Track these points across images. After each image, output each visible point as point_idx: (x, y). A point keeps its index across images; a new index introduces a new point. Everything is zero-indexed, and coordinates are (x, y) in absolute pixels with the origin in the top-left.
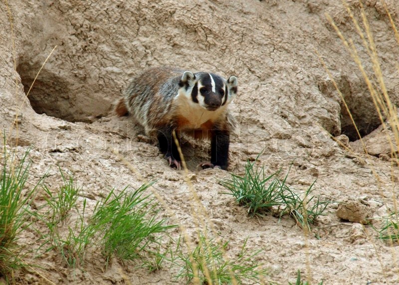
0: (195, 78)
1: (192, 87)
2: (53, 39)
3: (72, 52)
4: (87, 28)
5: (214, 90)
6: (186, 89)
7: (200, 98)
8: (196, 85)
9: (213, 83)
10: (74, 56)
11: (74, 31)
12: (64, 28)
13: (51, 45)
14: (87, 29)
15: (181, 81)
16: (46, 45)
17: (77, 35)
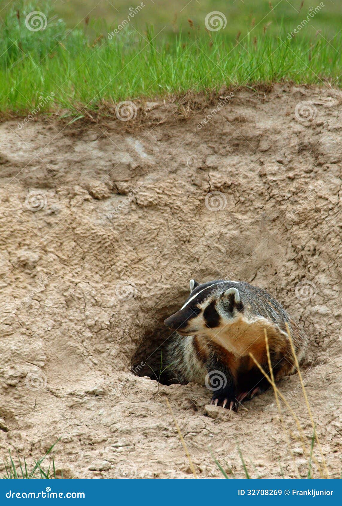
2: (268, 266)
3: (281, 284)
4: (309, 251)
10: (283, 289)
11: (293, 255)
12: (283, 250)
13: (264, 274)
14: (308, 253)
16: (256, 275)
17: (296, 261)
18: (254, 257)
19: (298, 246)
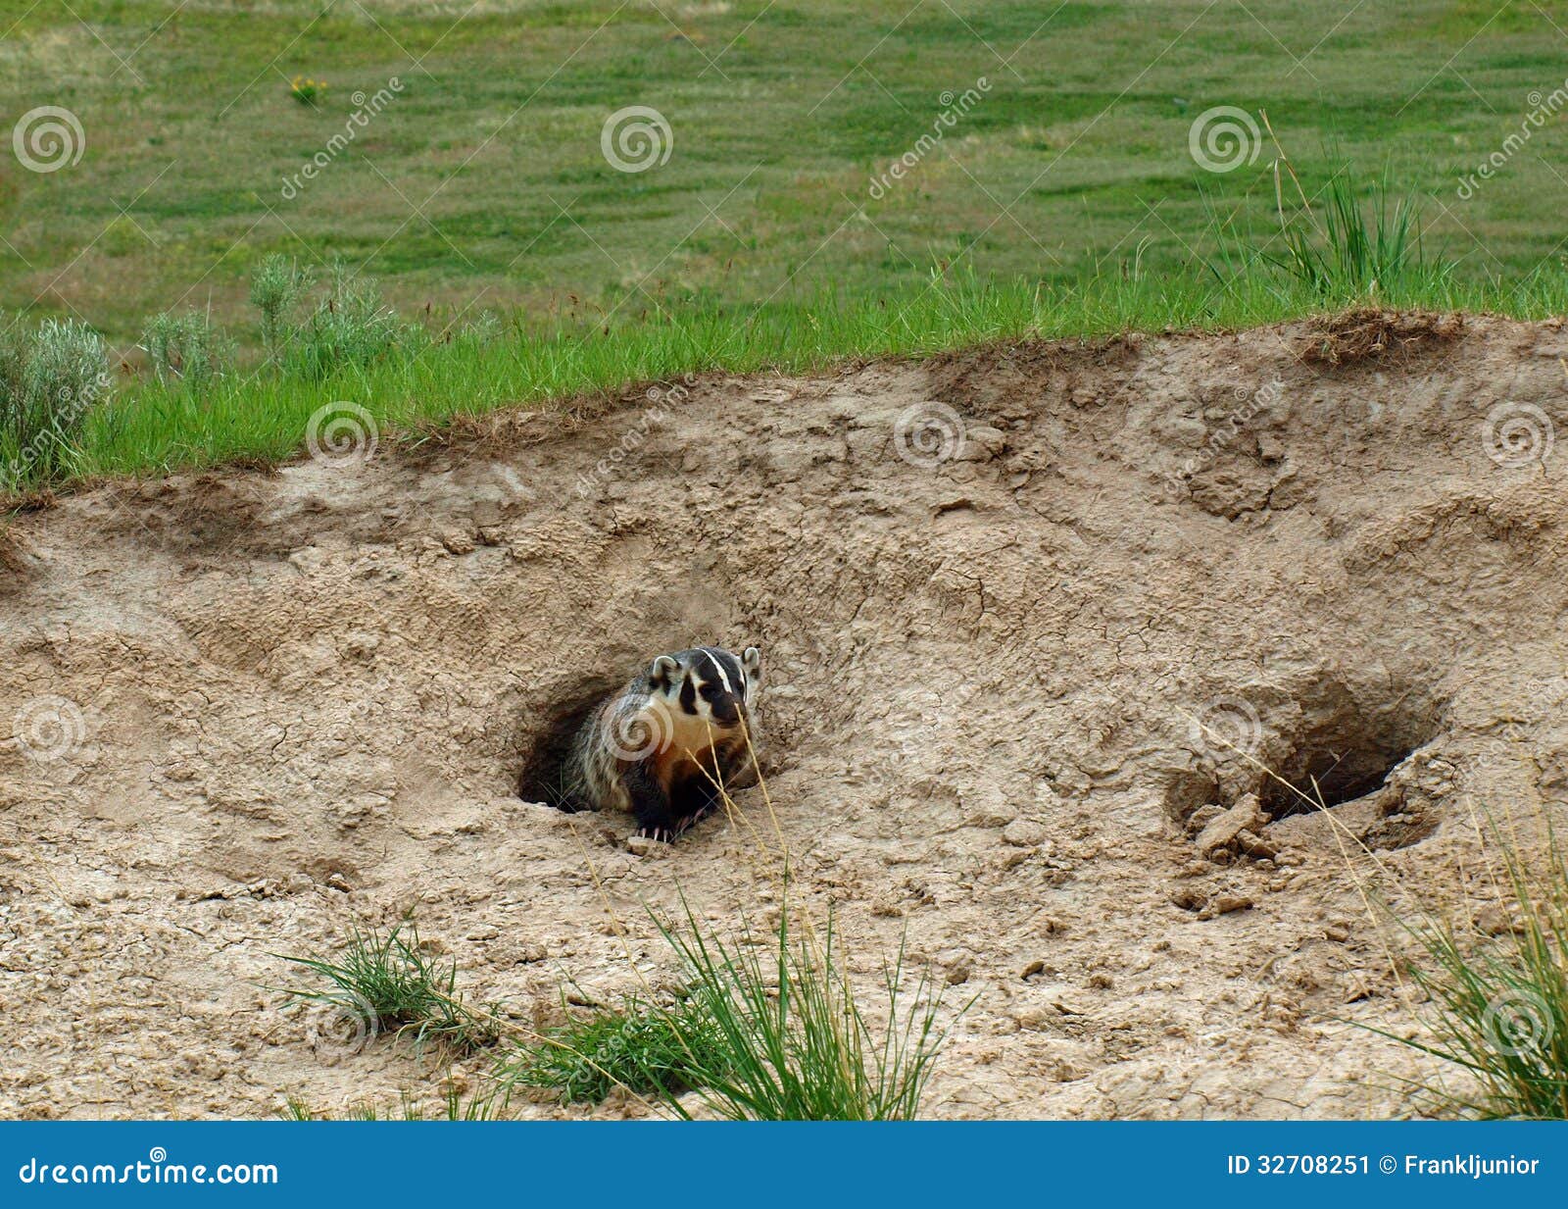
0: (679, 666)
1: (681, 686)
4: (764, 608)
5: (728, 688)
6: (667, 692)
7: (703, 707)
8: (688, 680)
9: (722, 673)
11: (740, 616)
12: (726, 611)
14: (763, 612)
15: (652, 678)
17: (746, 625)
18: (685, 623)
19: (747, 603)
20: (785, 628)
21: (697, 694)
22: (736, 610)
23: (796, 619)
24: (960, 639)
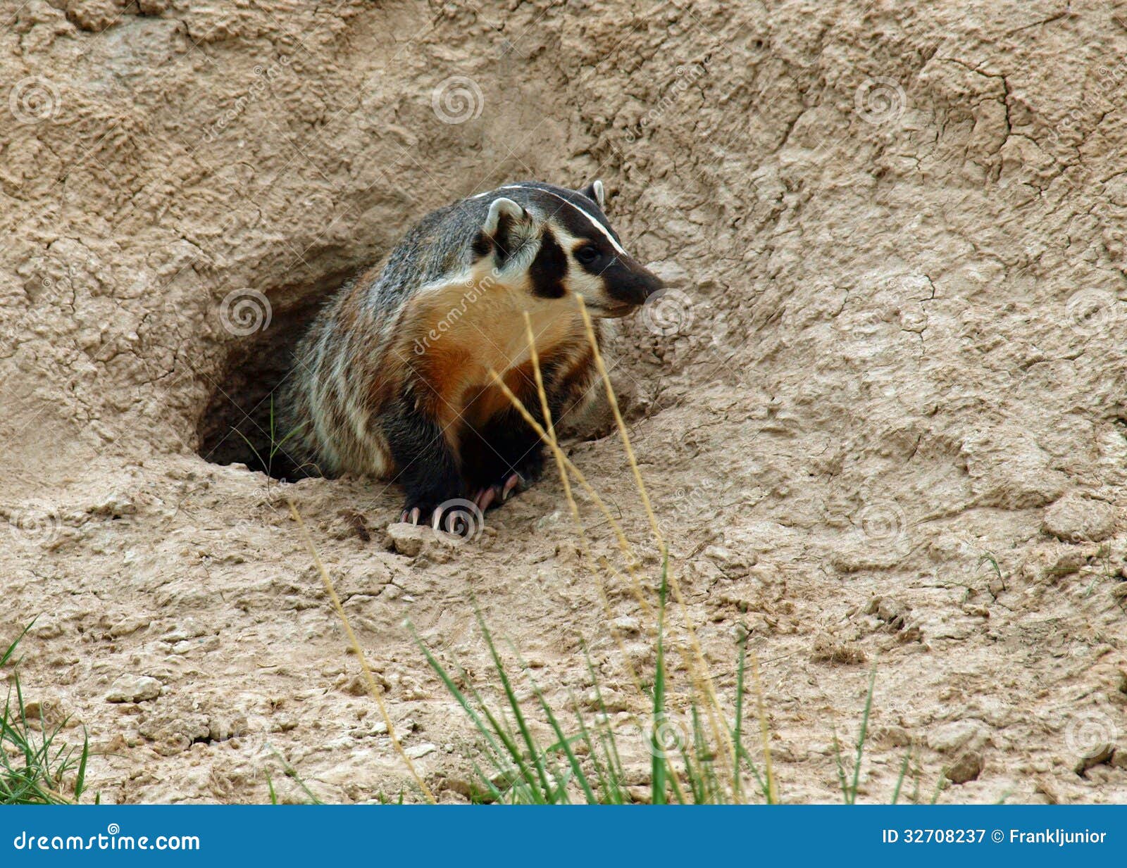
18: (488, 153)
19: (597, 119)
20: (663, 161)
21: (572, 262)
22: (578, 129)
23: (682, 146)
24: (968, 181)
